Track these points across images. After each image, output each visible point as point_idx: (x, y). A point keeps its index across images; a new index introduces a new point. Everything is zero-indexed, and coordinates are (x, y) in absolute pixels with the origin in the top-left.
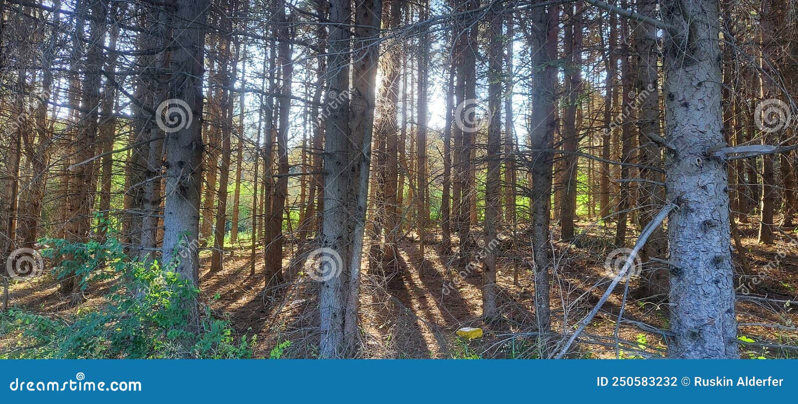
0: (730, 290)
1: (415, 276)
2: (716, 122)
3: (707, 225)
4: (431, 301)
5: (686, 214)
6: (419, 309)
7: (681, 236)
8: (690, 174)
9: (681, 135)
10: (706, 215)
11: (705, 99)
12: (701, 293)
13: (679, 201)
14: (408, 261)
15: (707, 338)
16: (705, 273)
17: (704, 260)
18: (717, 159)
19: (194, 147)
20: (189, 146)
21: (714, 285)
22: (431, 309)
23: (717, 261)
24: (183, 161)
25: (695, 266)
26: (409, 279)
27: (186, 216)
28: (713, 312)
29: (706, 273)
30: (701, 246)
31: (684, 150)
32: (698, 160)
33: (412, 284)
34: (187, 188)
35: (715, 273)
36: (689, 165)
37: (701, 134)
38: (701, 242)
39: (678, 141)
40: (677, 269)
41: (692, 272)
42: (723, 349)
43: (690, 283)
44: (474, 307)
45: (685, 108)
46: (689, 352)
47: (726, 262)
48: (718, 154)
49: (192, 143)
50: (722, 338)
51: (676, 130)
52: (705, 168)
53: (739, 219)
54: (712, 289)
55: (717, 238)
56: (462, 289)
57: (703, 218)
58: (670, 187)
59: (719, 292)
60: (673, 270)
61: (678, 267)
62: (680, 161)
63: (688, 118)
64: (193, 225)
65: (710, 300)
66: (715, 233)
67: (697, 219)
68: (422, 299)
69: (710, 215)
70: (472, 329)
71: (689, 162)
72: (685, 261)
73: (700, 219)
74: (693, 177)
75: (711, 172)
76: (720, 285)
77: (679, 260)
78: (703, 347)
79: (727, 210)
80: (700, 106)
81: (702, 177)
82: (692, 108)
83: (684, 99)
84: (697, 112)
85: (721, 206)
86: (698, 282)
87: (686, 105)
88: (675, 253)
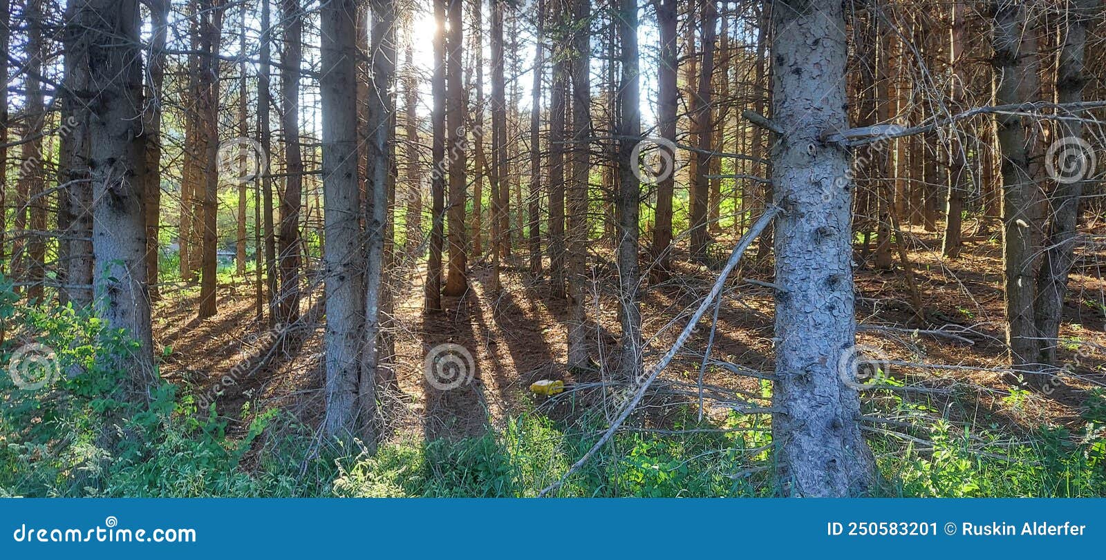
0: (849, 318)
1: (488, 316)
2: (837, 95)
3: (821, 234)
4: (503, 348)
5: (795, 221)
6: (486, 358)
7: (788, 249)
8: (800, 167)
9: (790, 113)
10: (819, 220)
11: (822, 63)
12: (812, 323)
13: (785, 203)
14: (482, 295)
15: (817, 381)
16: (817, 297)
17: (816, 280)
18: (835, 145)
19: (130, 137)
20: (123, 135)
21: (828, 313)
22: (502, 358)
23: (832, 282)
24: (115, 157)
25: (804, 288)
26: (480, 318)
27: (126, 238)
28: (825, 348)
29: (819, 298)
30: (812, 262)
31: (794, 133)
32: (811, 147)
33: (482, 325)
34: (124, 197)
35: (829, 297)
36: (799, 154)
37: (816, 111)
38: (812, 257)
39: (788, 121)
40: (782, 292)
41: (800, 297)
42: (837, 395)
43: (799, 311)
44: (559, 353)
45: (797, 76)
46: (795, 399)
47: (844, 282)
48: (835, 139)
49: (127, 132)
50: (836, 381)
51: (785, 106)
52: (820, 158)
53: (924, 227)
54: (825, 318)
55: (833, 251)
56: (546, 331)
57: (815, 225)
58: (777, 185)
59: (833, 321)
60: (779, 295)
61: (783, 290)
62: (788, 148)
63: (800, 89)
64: (138, 251)
65: (823, 332)
66: (831, 244)
67: (807, 227)
68: (492, 345)
69: (824, 221)
70: (551, 382)
71: (800, 149)
72: (793, 282)
73: (812, 226)
74: (804, 170)
75: (828, 163)
76: (835, 312)
77: (786, 281)
78: (812, 393)
79: (848, 213)
80: (816, 72)
81: (816, 170)
82: (805, 76)
83: (795, 63)
84: (812, 82)
85: (840, 208)
86: (808, 309)
87: (798, 72)
88: (781, 272)
